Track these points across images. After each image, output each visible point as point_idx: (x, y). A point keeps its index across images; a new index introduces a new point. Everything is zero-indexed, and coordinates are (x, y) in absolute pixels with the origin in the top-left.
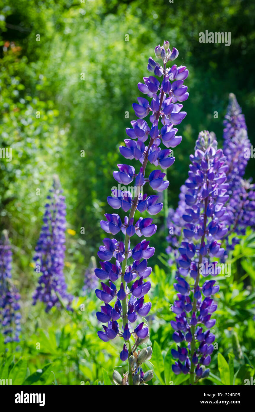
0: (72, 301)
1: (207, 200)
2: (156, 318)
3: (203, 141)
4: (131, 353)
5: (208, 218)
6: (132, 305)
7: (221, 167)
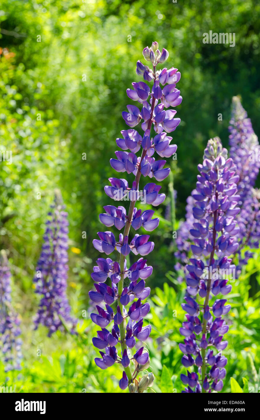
0: (76, 324)
1: (216, 213)
2: (167, 340)
3: (212, 150)
4: (131, 381)
5: (217, 232)
6: (130, 328)
7: (231, 177)
